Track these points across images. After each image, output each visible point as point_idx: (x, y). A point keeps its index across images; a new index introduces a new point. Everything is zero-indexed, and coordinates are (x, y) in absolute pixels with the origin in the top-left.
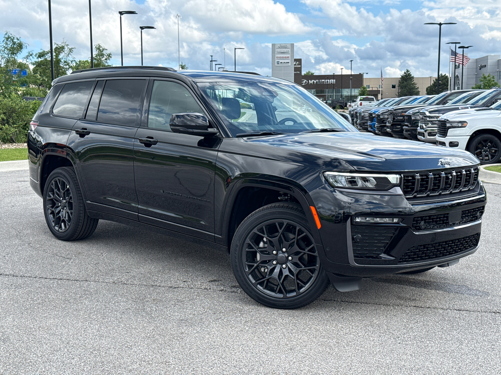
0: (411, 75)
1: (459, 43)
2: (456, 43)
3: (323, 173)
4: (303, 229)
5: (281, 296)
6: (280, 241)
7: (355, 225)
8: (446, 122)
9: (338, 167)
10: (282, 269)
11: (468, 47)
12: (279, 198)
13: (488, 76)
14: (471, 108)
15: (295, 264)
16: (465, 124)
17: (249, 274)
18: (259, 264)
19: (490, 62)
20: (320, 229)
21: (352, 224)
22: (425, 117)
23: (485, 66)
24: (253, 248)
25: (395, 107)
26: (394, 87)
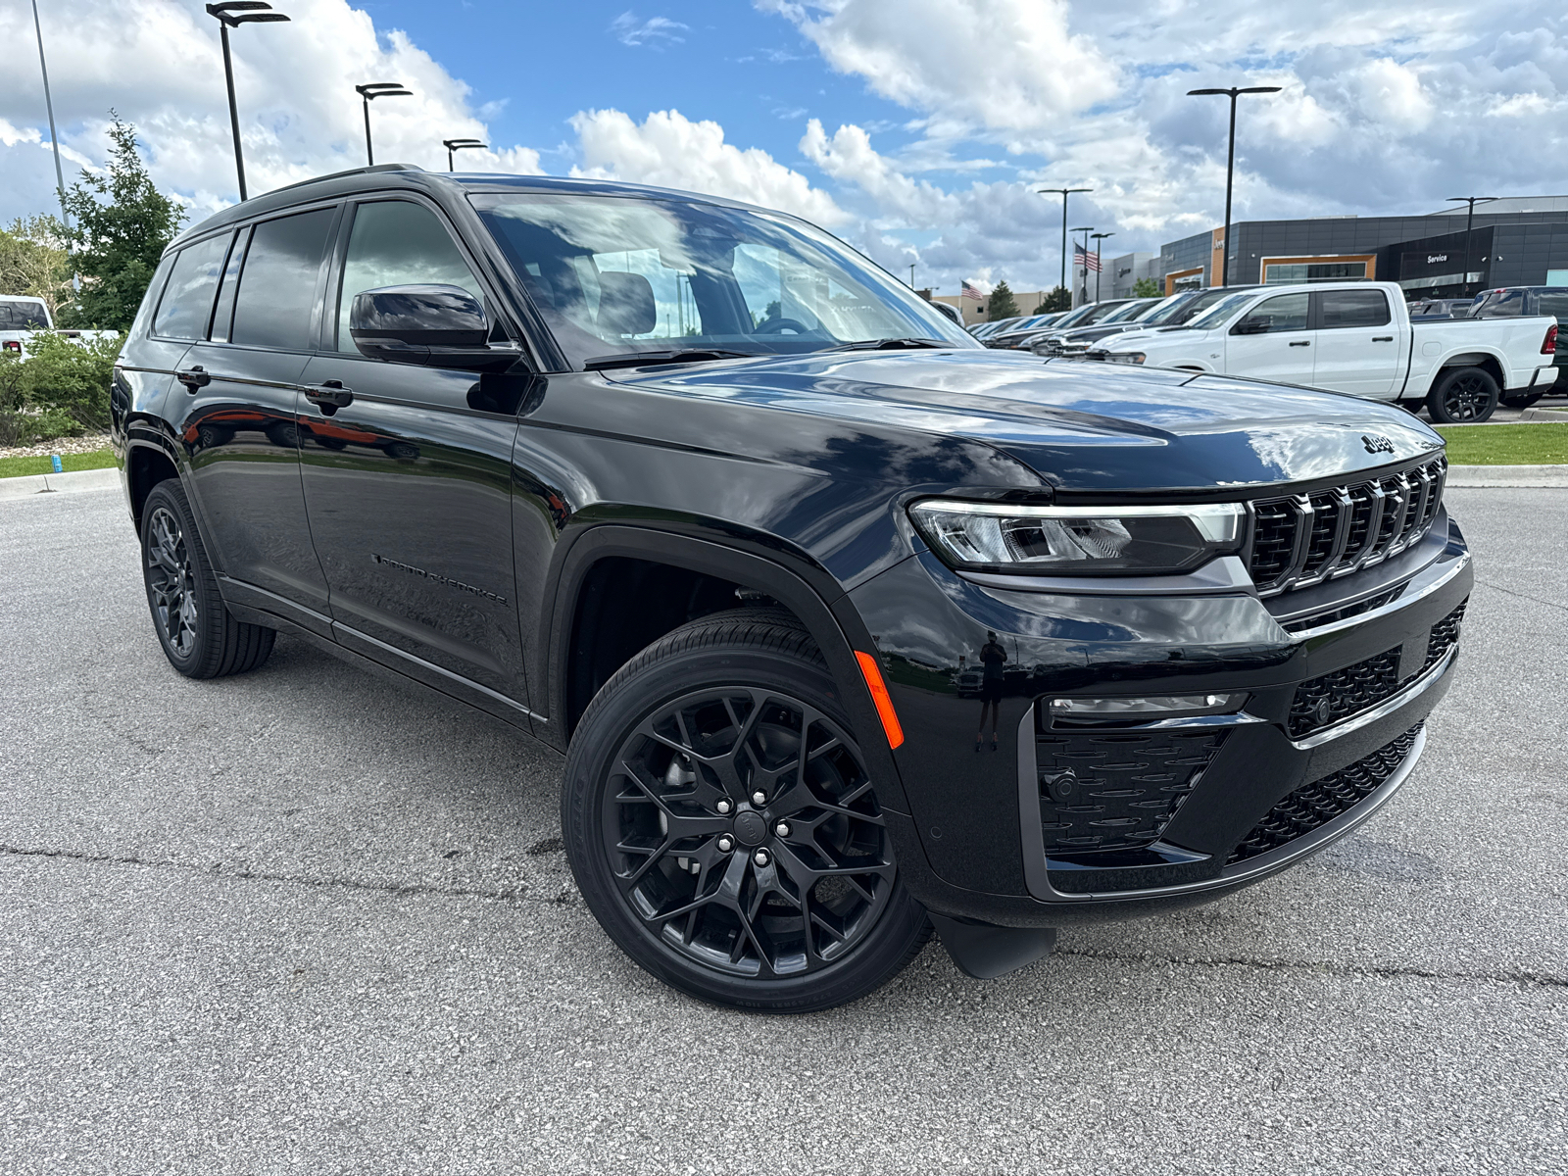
0: (1007, 290)
1: (1092, 229)
2: (1086, 229)
3: (907, 505)
4: (829, 724)
5: (753, 967)
6: (742, 765)
7: (1053, 734)
8: (1103, 355)
9: (964, 480)
10: (755, 867)
11: (1106, 236)
12: (737, 593)
13: (1147, 282)
14: (1145, 327)
15: (805, 853)
16: (1141, 357)
17: (633, 887)
18: (666, 850)
19: (1139, 263)
20: (900, 748)
21: (1039, 729)
22: (1059, 348)
23: (1129, 271)
24: (640, 792)
25: (998, 335)
26: (980, 310)
